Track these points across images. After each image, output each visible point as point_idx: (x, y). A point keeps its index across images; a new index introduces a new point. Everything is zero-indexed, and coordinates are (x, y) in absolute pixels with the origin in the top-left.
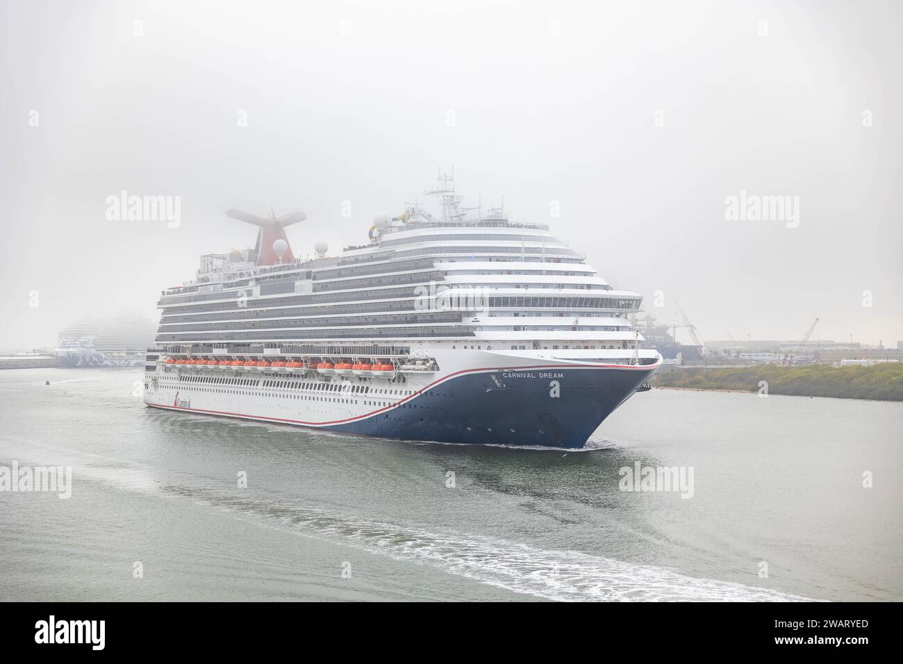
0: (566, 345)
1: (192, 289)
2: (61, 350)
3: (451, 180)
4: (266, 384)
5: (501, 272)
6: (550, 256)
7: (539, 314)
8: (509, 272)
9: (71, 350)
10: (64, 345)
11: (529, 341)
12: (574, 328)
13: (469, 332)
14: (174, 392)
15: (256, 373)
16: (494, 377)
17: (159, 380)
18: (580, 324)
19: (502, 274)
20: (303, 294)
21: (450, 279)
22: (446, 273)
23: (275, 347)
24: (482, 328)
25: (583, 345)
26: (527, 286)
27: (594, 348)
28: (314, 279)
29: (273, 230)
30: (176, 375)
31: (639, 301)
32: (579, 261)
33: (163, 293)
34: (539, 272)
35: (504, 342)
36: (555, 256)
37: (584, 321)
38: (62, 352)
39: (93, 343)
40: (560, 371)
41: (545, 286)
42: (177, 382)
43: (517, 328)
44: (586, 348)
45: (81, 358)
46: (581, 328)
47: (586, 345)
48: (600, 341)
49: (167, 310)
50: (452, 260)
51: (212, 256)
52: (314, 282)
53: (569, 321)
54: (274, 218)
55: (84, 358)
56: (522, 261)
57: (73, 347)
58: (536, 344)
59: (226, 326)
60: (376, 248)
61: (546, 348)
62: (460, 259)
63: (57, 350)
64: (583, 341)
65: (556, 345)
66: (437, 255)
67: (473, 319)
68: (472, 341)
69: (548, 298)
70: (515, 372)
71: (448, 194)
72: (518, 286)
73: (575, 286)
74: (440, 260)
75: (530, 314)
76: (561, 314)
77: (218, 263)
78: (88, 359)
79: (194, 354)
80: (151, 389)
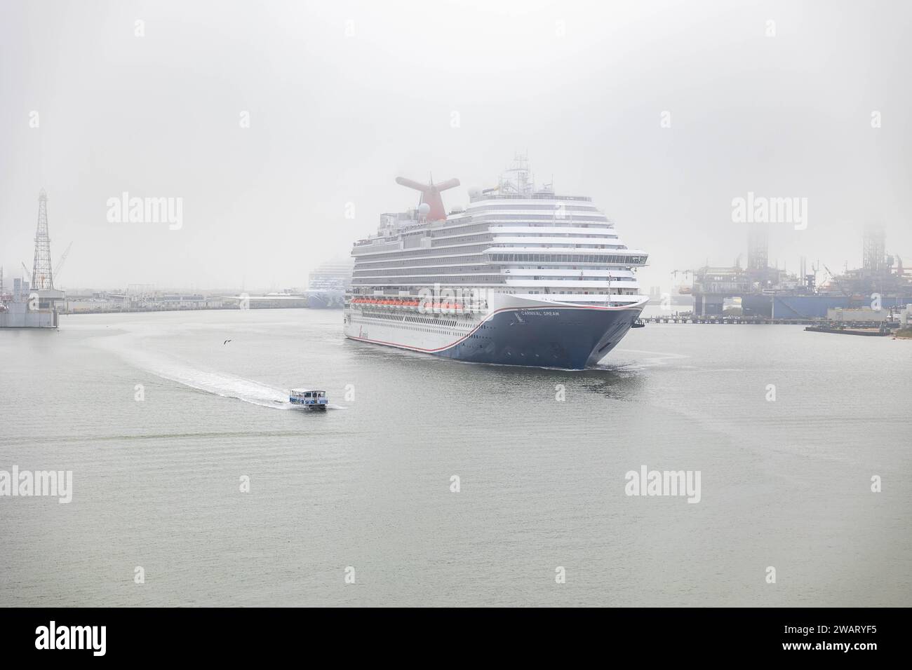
0: (570, 291)
1: (369, 242)
2: (313, 290)
3: (526, 160)
4: (408, 319)
5: (534, 235)
6: (578, 222)
7: (557, 267)
8: (541, 235)
9: (321, 290)
10: (314, 286)
11: (541, 288)
12: (581, 278)
13: (502, 280)
14: (359, 325)
15: (402, 311)
16: (516, 315)
17: (352, 316)
18: (585, 275)
19: (535, 236)
20: (425, 248)
21: (497, 240)
22: (495, 235)
23: (406, 290)
24: (512, 277)
25: (584, 291)
26: (551, 245)
27: (593, 294)
28: (433, 236)
29: (431, 194)
30: (360, 312)
31: (646, 258)
32: (608, 227)
33: (355, 244)
34: (563, 235)
35: (524, 288)
36: (583, 222)
37: (587, 273)
38: (313, 292)
39: (343, 285)
40: (556, 311)
41: (566, 246)
42: (361, 317)
43: (536, 278)
44: (586, 293)
45: (331, 299)
46: (587, 278)
47: (586, 291)
48: (598, 289)
49: (358, 258)
50: (500, 225)
51: (386, 214)
52: (433, 239)
53: (577, 273)
54: (432, 184)
55: (334, 299)
56: (553, 226)
57: (323, 288)
58: (547, 290)
59: (388, 273)
60: (463, 214)
61: (554, 293)
62: (507, 224)
63: (308, 290)
64: (583, 288)
65: (563, 291)
66: (491, 221)
67: (506, 270)
68: (504, 287)
69: (564, 255)
70: (529, 311)
71: (522, 171)
72: (543, 245)
73: (590, 246)
74: (493, 225)
75: (550, 267)
76: (575, 268)
77: (392, 221)
78: (338, 301)
79: (367, 295)
80: (347, 322)
